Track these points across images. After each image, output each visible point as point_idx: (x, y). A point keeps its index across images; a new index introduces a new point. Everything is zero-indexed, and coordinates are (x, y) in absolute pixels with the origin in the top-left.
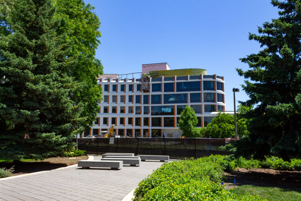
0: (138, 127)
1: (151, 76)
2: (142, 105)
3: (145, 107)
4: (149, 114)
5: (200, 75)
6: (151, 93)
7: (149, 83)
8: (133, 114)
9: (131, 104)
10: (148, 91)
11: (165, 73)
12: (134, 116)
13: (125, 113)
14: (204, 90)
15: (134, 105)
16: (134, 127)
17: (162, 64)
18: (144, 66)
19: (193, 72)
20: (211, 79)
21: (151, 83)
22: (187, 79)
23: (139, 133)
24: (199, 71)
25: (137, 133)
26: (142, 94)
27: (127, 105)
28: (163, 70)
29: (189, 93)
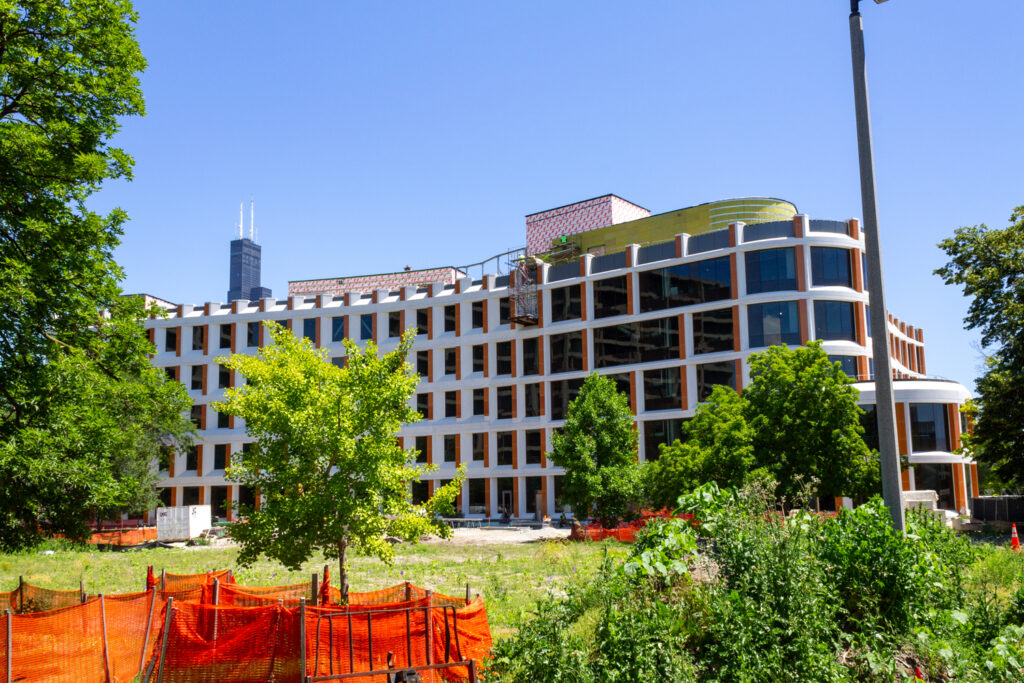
0: (506, 471)
1: (547, 261)
2: (519, 381)
3: (528, 387)
4: (542, 417)
5: (727, 228)
6: (549, 329)
7: (539, 287)
8: (486, 418)
9: (480, 381)
10: (536, 322)
11: (608, 237)
12: (491, 425)
13: (459, 416)
14: (750, 290)
15: (492, 382)
16: (492, 471)
17: (596, 202)
18: (533, 220)
19: (714, 219)
20: (782, 241)
21: (547, 284)
22: (678, 254)
23: (510, 492)
24: (744, 209)
25: (504, 493)
26: (518, 335)
27: (468, 382)
28: (601, 226)
29: (687, 313)
